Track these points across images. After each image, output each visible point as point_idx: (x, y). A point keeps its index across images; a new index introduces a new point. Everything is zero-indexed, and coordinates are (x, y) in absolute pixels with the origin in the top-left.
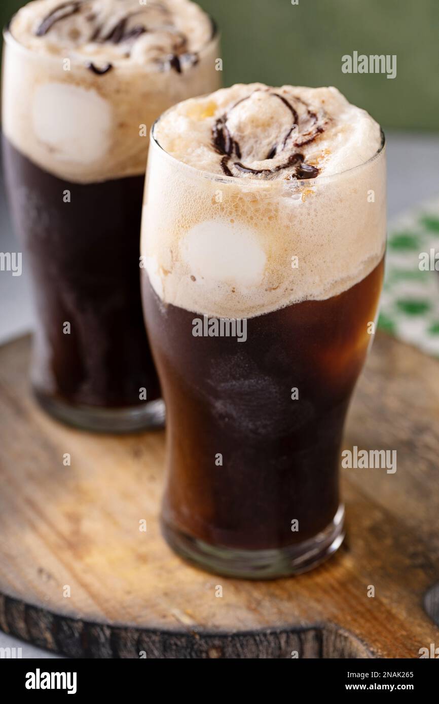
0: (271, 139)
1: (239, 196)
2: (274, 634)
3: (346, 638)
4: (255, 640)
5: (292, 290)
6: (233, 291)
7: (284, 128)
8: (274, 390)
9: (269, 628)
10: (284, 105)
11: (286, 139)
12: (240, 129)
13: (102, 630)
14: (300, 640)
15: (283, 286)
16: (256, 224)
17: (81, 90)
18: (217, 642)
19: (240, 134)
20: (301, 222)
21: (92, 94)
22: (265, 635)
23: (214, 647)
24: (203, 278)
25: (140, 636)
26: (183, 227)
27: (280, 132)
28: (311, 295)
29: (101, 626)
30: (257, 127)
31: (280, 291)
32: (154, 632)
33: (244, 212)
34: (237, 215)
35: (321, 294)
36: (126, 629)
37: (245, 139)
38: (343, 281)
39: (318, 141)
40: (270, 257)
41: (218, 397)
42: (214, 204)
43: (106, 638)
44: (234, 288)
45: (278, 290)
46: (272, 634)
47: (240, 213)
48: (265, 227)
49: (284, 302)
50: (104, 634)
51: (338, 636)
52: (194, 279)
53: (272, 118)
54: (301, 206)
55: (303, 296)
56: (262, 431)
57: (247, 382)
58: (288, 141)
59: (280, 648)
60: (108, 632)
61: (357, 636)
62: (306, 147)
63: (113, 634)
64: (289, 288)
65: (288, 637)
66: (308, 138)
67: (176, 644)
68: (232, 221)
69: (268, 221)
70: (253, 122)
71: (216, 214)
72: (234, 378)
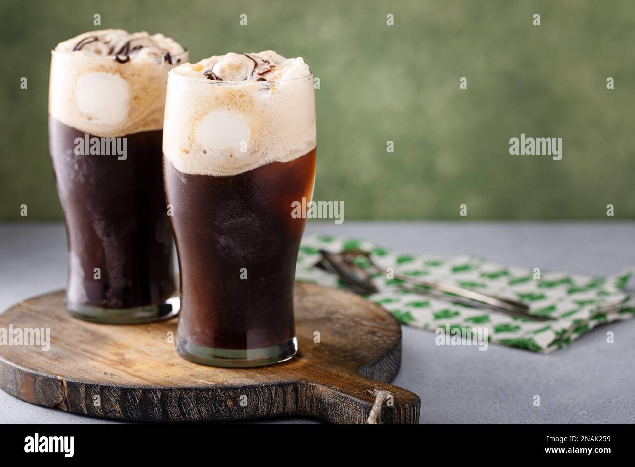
0: (243, 74)
1: (233, 93)
2: (267, 386)
3: (313, 387)
4: (256, 391)
5: (267, 154)
6: (231, 156)
7: (249, 68)
8: (257, 225)
9: (264, 384)
10: (248, 58)
11: (252, 73)
12: (222, 71)
13: (155, 393)
14: (284, 392)
15: (262, 151)
16: (244, 110)
17: (110, 75)
18: (231, 393)
19: (222, 74)
20: (271, 109)
21: (117, 76)
22: (262, 387)
23: (230, 397)
24: (211, 150)
25: (181, 393)
26: (197, 119)
27: (247, 70)
28: (278, 158)
29: (154, 391)
30: (233, 69)
31: (259, 155)
32: (190, 389)
33: (236, 103)
34: (232, 105)
35: (284, 158)
36: (171, 390)
37: (226, 77)
38: (296, 151)
39: (272, 72)
40: (253, 131)
41: (221, 234)
42: (216, 100)
43: (158, 400)
44: (231, 154)
45: (259, 153)
46: (266, 387)
47: (233, 104)
48: (249, 111)
49: (262, 162)
50: (157, 396)
51: (308, 387)
52: (205, 152)
53: (242, 63)
54: (270, 98)
55: (273, 158)
56: (249, 257)
57: (240, 220)
58: (254, 73)
59: (272, 398)
60: (159, 395)
61: (320, 384)
62: (265, 75)
63: (162, 395)
64: (265, 152)
65: (276, 390)
66: (266, 70)
67: (205, 397)
68: (229, 109)
69: (251, 108)
70: (230, 67)
71: (218, 106)
72: (232, 217)
